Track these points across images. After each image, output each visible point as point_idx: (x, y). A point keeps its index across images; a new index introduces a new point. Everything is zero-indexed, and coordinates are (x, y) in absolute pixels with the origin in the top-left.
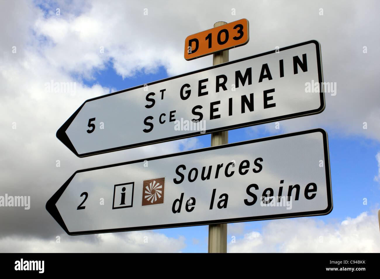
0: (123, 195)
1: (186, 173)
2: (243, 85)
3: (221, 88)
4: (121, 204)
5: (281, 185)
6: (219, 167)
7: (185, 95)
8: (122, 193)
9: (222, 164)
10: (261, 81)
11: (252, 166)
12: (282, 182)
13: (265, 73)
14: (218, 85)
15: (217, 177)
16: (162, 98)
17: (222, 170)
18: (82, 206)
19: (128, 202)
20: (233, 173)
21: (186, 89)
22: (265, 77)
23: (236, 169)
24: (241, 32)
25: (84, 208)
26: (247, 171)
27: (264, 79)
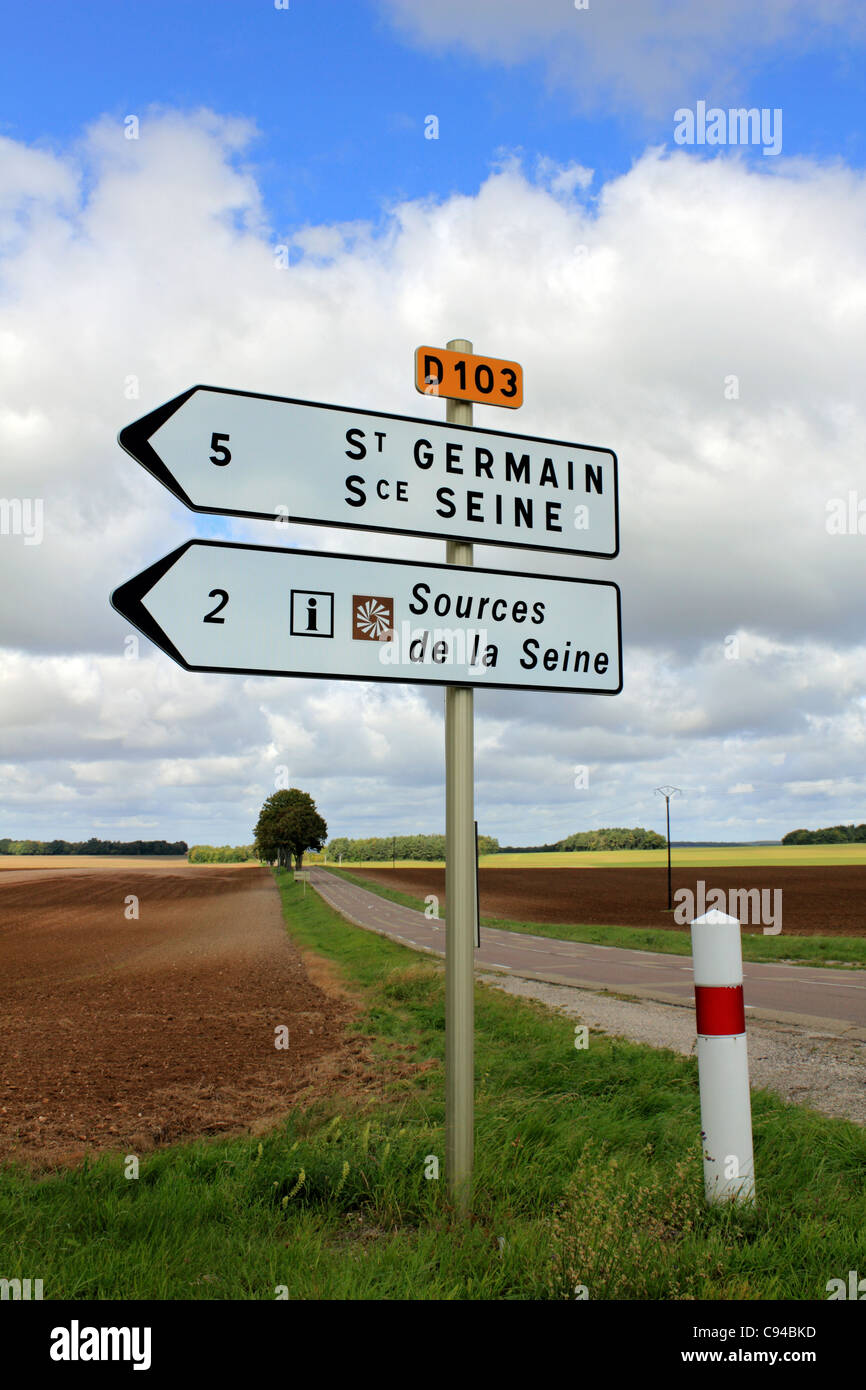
0: (312, 615)
1: (431, 599)
2: (518, 480)
3: (483, 471)
4: (309, 628)
5: (568, 648)
6: (484, 602)
7: (424, 461)
8: (309, 609)
9: (488, 599)
10: (542, 483)
11: (531, 613)
12: (569, 644)
13: (549, 474)
14: (479, 466)
15: (480, 616)
16: (380, 450)
17: (488, 608)
18: (215, 616)
19: (323, 626)
20: (503, 616)
21: (423, 449)
22: (549, 479)
23: (509, 611)
24: (512, 382)
25: (221, 621)
26: (523, 619)
27: (546, 483)
